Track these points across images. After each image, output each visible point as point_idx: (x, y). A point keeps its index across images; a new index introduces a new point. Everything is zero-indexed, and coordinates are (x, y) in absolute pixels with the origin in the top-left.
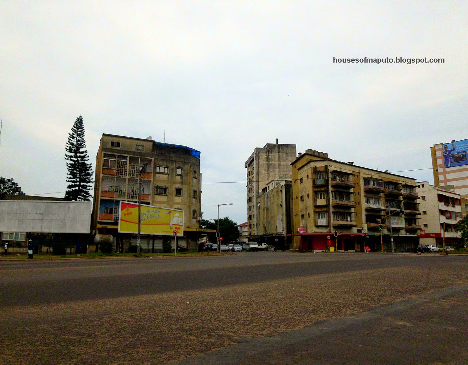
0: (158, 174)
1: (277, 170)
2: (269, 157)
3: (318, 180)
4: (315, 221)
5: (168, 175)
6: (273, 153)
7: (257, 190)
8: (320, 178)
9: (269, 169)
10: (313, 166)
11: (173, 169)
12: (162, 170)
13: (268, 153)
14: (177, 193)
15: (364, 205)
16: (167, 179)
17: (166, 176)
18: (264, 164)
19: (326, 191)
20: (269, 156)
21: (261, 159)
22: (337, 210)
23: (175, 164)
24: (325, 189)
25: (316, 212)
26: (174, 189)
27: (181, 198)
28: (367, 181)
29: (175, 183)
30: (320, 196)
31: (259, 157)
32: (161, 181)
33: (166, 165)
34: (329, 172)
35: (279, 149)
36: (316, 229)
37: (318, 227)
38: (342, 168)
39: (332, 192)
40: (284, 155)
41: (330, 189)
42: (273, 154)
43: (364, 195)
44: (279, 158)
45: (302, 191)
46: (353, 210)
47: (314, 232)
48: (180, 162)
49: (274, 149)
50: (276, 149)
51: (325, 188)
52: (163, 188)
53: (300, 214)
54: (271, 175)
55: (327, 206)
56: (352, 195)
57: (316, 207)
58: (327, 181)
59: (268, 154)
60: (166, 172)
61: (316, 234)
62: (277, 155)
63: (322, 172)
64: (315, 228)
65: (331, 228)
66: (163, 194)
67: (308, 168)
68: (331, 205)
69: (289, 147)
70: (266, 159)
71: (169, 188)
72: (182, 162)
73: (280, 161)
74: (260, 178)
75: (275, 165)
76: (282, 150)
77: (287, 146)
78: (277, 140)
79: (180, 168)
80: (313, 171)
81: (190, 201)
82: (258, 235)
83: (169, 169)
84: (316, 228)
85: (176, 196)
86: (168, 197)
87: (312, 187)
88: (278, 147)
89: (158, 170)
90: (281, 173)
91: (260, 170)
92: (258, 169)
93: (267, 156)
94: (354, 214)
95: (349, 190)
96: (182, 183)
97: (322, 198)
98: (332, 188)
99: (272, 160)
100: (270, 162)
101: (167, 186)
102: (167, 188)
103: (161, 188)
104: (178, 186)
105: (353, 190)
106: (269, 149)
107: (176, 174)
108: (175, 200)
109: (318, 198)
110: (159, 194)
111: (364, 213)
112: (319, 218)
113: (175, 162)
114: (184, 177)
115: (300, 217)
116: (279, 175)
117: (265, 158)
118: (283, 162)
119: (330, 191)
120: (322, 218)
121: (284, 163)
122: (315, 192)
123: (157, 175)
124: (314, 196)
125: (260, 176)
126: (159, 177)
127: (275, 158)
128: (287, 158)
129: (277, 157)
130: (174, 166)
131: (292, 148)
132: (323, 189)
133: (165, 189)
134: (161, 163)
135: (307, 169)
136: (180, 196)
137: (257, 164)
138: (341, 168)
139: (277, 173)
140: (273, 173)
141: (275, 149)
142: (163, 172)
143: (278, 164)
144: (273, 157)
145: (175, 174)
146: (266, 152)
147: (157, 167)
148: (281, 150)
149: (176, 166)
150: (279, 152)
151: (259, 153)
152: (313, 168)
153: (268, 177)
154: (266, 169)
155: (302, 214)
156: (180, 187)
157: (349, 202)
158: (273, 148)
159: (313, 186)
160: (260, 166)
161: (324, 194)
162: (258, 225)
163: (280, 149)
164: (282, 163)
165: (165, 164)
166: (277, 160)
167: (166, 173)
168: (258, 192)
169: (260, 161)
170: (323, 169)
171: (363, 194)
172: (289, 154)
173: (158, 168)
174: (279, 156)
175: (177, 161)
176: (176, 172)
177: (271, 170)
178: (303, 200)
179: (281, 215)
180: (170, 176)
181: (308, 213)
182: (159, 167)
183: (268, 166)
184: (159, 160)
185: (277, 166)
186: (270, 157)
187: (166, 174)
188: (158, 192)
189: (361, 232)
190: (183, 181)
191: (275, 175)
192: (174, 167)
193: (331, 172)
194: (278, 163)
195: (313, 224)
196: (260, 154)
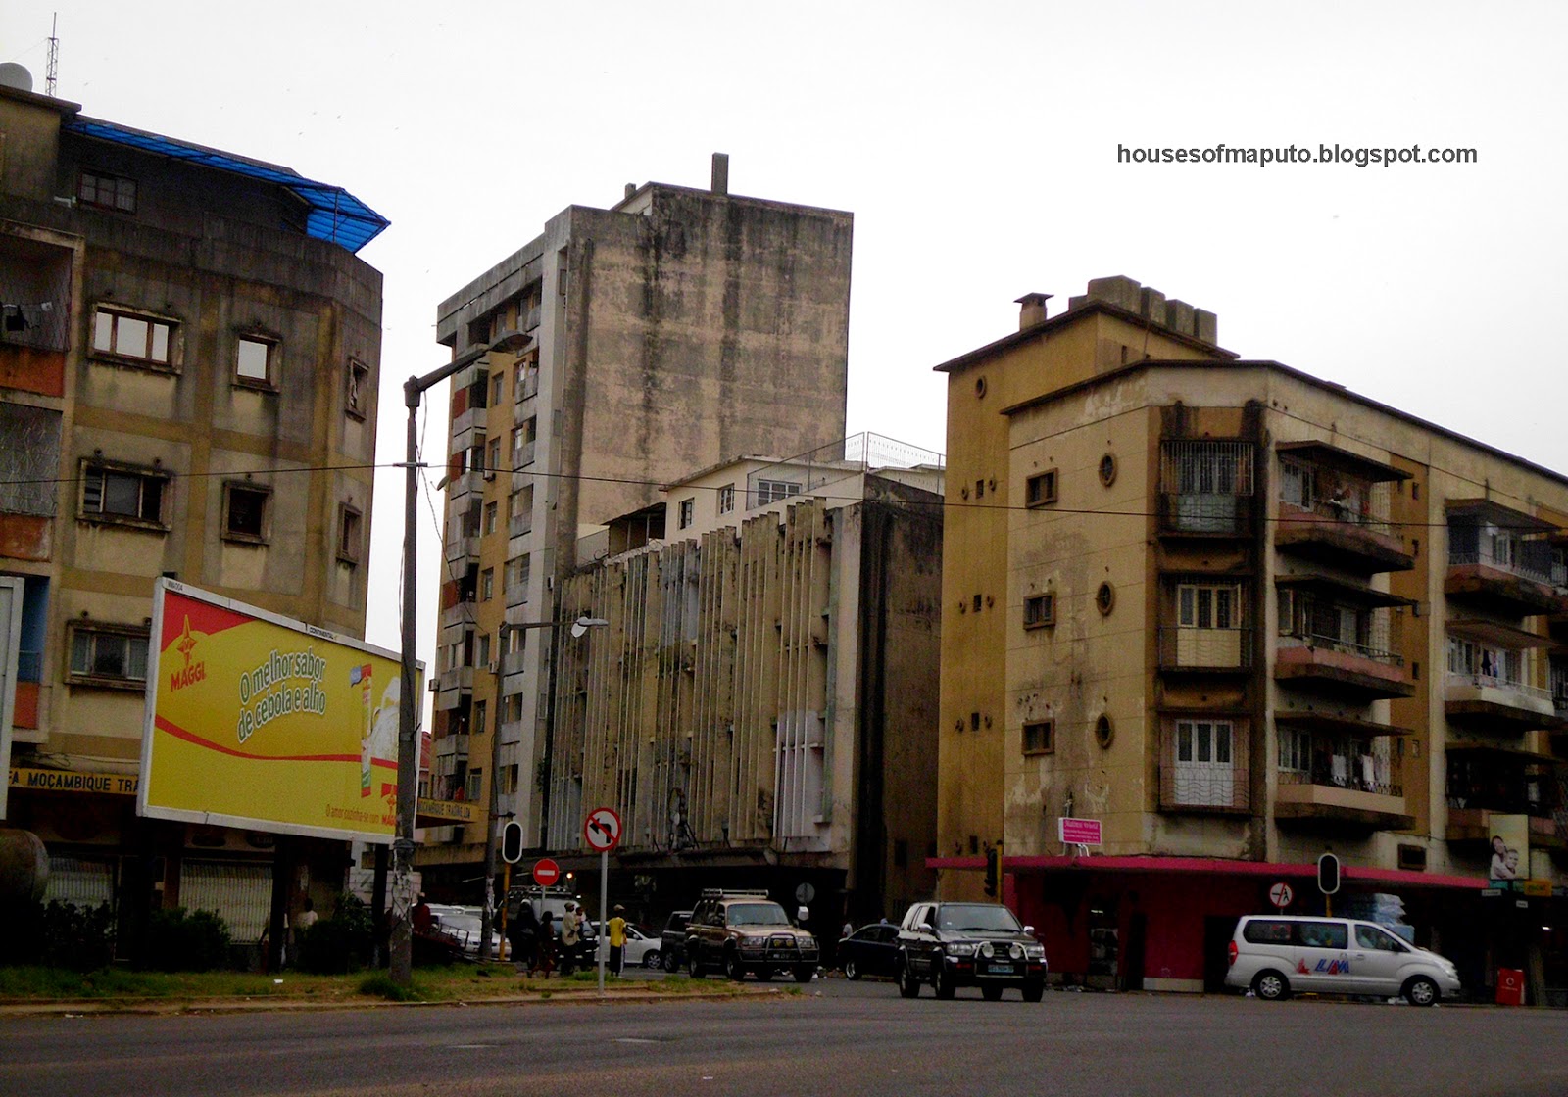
0: (102, 370)
1: (710, 387)
2: (662, 283)
3: (1190, 501)
4: (1159, 777)
5: (173, 381)
6: (688, 258)
7: (562, 516)
8: (1206, 488)
9: (659, 374)
10: (1165, 400)
11: (209, 342)
12: (133, 338)
13: (658, 258)
14: (233, 525)
15: (1444, 680)
16: (166, 411)
17: (164, 387)
18: (621, 335)
19: (1243, 580)
20: (658, 275)
21: (606, 294)
22: (1300, 709)
23: (224, 305)
24: (1238, 567)
25: (1162, 715)
26: (215, 485)
27: (259, 557)
28: (1464, 522)
29: (222, 440)
30: (1195, 611)
31: (587, 277)
32: (130, 422)
33: (160, 305)
34: (1272, 448)
35: (732, 236)
36: (1161, 832)
37: (1174, 815)
38: (1339, 425)
39: (1280, 585)
40: (769, 283)
41: (1273, 567)
42: (692, 262)
43: (1447, 618)
44: (730, 303)
45: (1036, 561)
46: (1382, 712)
47: (1143, 849)
48: (265, 293)
49: (697, 230)
50: (714, 229)
51: (1238, 559)
52: (138, 477)
53: (1014, 722)
54: (665, 418)
55: (1244, 677)
56: (1382, 616)
57: (1168, 676)
58: (1252, 506)
59: (653, 263)
60: (160, 354)
61: (1157, 864)
62: (717, 272)
63: (1223, 446)
64: (1155, 826)
65: (1264, 830)
66: (135, 518)
67: (1115, 411)
68: (1270, 673)
69: (803, 225)
70: (639, 296)
71: (182, 481)
72: (278, 289)
73: (732, 322)
74: (587, 434)
75: (697, 349)
76: (751, 243)
77: (792, 217)
78: (720, 164)
79: (263, 331)
80: (1158, 432)
81: (321, 586)
82: (551, 846)
83: (186, 334)
84: (1161, 821)
85: (230, 542)
86: (169, 548)
87: (1149, 543)
88: (730, 218)
89: (101, 341)
90: (740, 408)
91: (590, 376)
92: (581, 369)
93: (647, 279)
94: (1387, 738)
95: (1368, 577)
96: (271, 448)
97: (1214, 624)
98: (1279, 560)
99: (677, 306)
100: (668, 326)
101: (165, 465)
102: (166, 481)
103: (128, 472)
104: (242, 464)
105: (1387, 581)
106: (664, 229)
107: (235, 381)
108: (220, 572)
109: (1187, 620)
110: (108, 522)
111: (1438, 737)
112: (1185, 755)
113: (232, 283)
114: (284, 406)
115: (1014, 739)
116: (722, 419)
117: (630, 288)
118: (757, 329)
119: (1270, 583)
120: (1204, 756)
121: (763, 337)
122: (1165, 582)
123: (100, 375)
124: (1158, 601)
125: (589, 417)
126: (113, 389)
127: (701, 296)
128: (786, 302)
129: (715, 292)
130: (221, 314)
131: (822, 239)
132: (1220, 564)
133: (153, 484)
134: (127, 283)
135: (1104, 412)
136: (255, 546)
137: (570, 328)
138: (1333, 428)
139: (710, 408)
140: (680, 406)
141: (704, 227)
142: (141, 353)
143: (724, 342)
144: (688, 287)
145: (222, 378)
146: (643, 249)
147: (100, 315)
148: (744, 237)
149: (237, 319)
150: (733, 255)
151: (590, 247)
152: (1164, 410)
153: (643, 432)
154: (635, 370)
155: (1037, 716)
156: (260, 479)
157: (1364, 656)
158: (691, 225)
159: (1154, 539)
160: (592, 344)
161: (1224, 597)
162: (560, 778)
163: (739, 233)
164: (749, 340)
165: (157, 293)
166: (719, 313)
167: (159, 364)
168: (565, 536)
169: (594, 305)
170: (1230, 428)
171: (1437, 611)
172: (801, 280)
173: (103, 321)
174: (733, 287)
175: (245, 281)
176: (232, 363)
177: (667, 379)
178: (1051, 627)
179: (812, 716)
180: (189, 386)
181: (1093, 715)
182: (116, 315)
183: (653, 353)
184: (114, 256)
185: (712, 356)
186: (669, 287)
187: (165, 370)
188: (97, 503)
189: (1421, 870)
190: (282, 431)
191: (691, 421)
192: (223, 324)
193: (1279, 452)
194: (721, 336)
195: (1141, 800)
196: (603, 255)
